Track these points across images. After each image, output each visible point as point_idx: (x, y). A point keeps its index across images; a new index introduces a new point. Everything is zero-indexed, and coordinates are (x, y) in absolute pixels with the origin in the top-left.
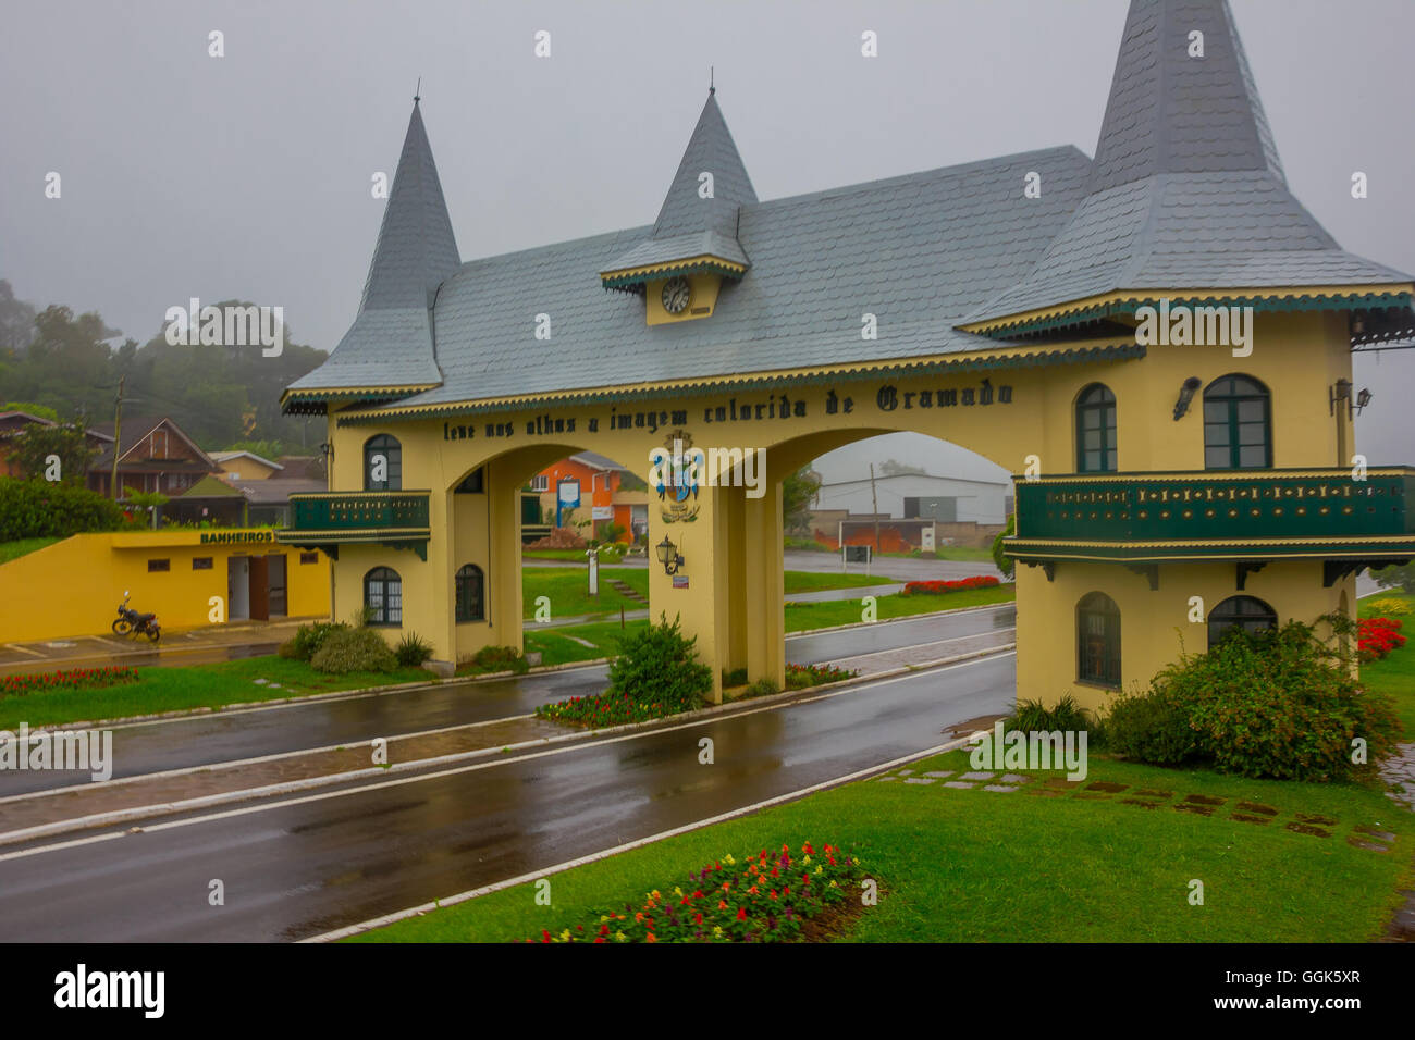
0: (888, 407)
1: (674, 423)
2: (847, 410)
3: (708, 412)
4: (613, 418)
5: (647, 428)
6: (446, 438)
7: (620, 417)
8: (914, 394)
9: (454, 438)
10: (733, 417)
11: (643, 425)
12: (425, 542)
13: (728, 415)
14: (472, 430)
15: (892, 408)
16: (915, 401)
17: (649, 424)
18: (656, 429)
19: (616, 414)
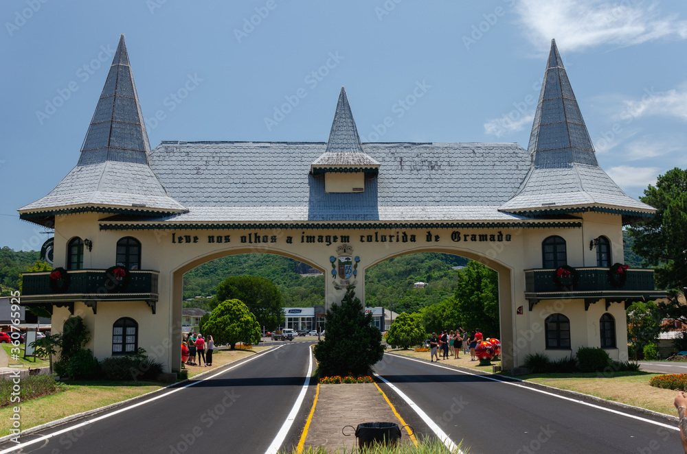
0: (456, 240)
1: (342, 241)
2: (436, 240)
3: (362, 237)
4: (303, 237)
5: (325, 243)
6: (174, 242)
7: (307, 237)
8: (468, 236)
9: (180, 242)
10: (377, 241)
11: (322, 241)
12: (155, 302)
13: (374, 238)
14: (196, 239)
15: (458, 241)
16: (469, 238)
17: (327, 241)
18: (330, 243)
19: (305, 235)
